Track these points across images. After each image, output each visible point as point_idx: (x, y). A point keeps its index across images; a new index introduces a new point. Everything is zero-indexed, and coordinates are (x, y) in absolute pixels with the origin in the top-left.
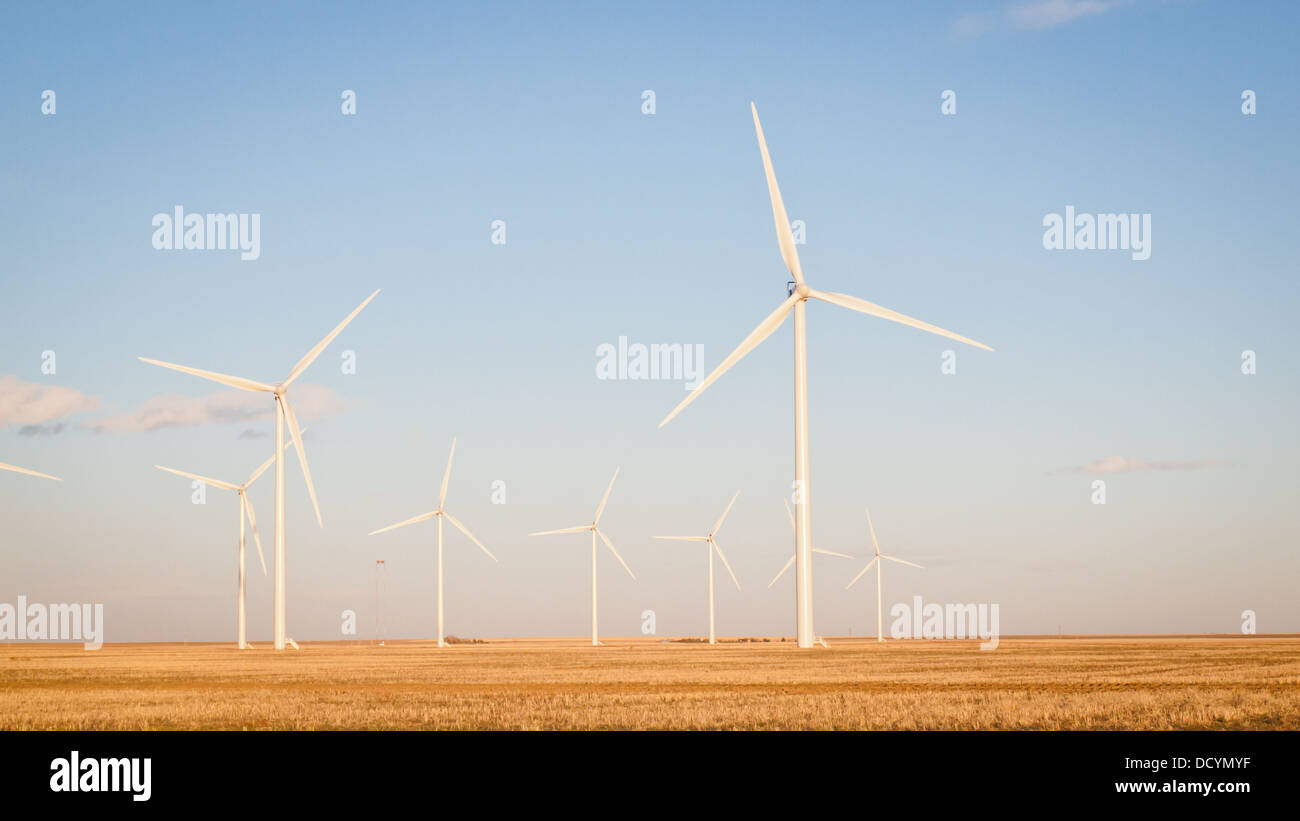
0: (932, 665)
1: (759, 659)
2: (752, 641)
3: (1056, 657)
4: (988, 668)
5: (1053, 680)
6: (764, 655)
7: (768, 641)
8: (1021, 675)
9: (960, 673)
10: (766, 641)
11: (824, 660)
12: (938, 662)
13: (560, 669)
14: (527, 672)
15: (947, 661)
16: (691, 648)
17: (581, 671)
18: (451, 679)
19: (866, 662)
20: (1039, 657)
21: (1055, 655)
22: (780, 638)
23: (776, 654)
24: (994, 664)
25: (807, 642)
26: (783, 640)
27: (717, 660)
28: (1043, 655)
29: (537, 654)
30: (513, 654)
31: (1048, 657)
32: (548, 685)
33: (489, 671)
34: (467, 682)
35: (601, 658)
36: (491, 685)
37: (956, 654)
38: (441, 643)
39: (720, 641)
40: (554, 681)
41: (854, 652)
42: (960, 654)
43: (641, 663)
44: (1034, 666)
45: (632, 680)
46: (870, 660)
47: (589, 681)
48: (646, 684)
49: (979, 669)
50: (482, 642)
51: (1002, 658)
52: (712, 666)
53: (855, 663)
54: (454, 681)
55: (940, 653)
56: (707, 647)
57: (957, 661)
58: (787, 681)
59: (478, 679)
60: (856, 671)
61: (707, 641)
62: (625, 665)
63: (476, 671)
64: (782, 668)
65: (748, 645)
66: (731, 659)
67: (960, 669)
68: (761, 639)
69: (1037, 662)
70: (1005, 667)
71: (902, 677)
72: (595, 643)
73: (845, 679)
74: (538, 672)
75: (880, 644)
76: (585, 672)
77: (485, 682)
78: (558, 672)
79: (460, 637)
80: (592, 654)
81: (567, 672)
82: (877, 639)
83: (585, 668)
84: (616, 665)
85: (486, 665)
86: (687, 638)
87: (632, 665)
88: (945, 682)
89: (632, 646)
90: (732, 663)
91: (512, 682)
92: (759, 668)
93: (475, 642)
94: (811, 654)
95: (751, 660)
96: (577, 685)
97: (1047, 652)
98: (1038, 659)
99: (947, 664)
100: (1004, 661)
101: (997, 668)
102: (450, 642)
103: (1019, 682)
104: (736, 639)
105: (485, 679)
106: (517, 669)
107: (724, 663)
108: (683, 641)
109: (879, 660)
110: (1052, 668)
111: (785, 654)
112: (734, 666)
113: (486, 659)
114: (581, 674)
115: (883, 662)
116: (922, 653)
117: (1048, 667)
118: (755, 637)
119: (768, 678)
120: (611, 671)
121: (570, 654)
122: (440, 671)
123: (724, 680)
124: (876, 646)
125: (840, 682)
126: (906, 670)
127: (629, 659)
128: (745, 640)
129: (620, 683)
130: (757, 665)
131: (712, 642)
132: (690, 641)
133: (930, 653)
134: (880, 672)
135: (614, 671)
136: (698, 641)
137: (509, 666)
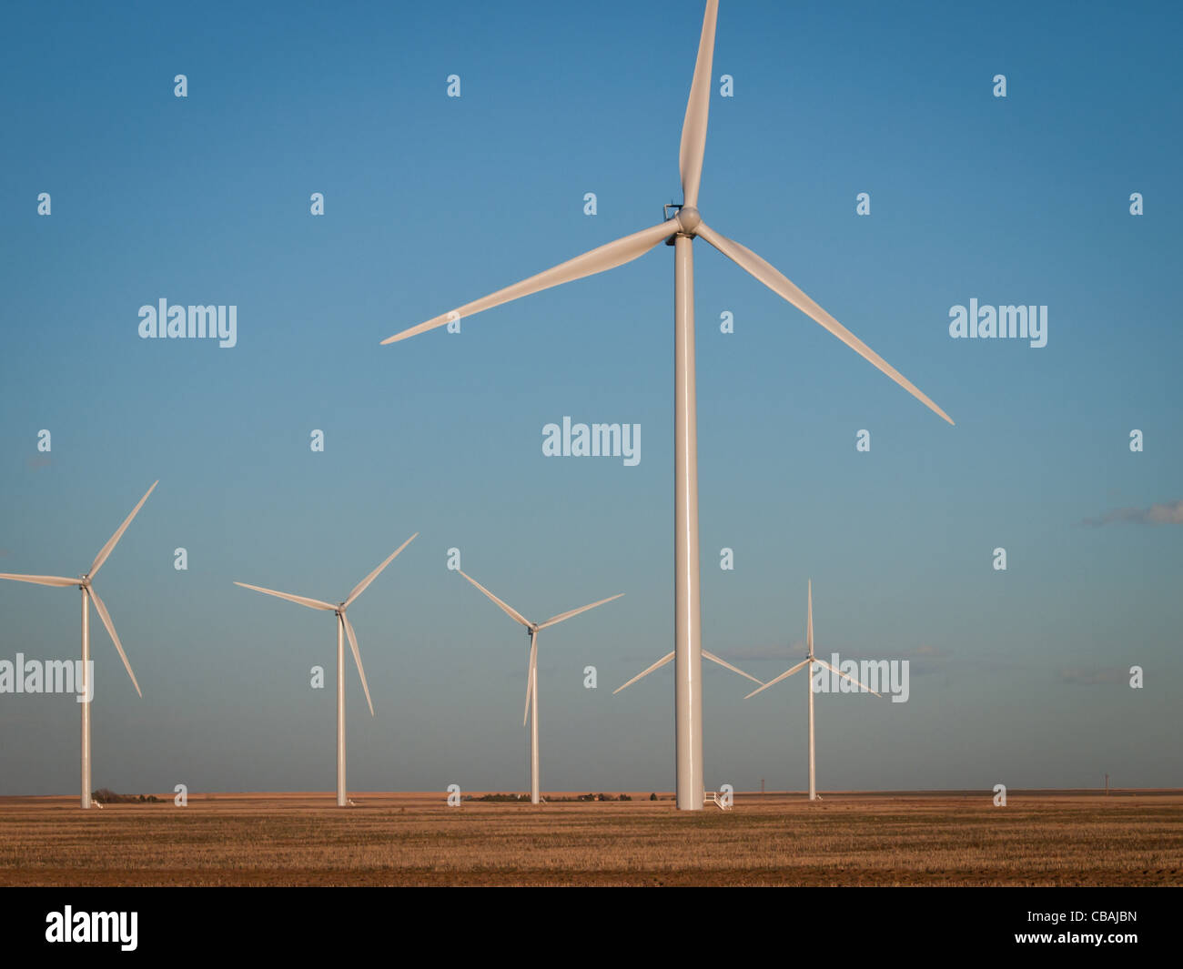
0: (899, 839)
1: (615, 829)
2: (602, 798)
3: (1101, 826)
4: (991, 844)
5: (1098, 863)
6: (623, 821)
7: (628, 799)
8: (1047, 855)
9: (945, 852)
10: (624, 798)
11: (721, 831)
12: (908, 834)
13: (287, 844)
14: (231, 850)
15: (922, 832)
16: (500, 809)
17: (320, 849)
18: (104, 861)
19: (790, 834)
20: (1073, 826)
21: (1100, 821)
22: (650, 794)
23: (642, 820)
24: (1001, 836)
25: (692, 800)
26: (653, 798)
27: (544, 830)
28: (1078, 821)
29: (249, 820)
30: (206, 820)
31: (1088, 825)
32: (267, 871)
33: (168, 848)
34: (132, 865)
35: (353, 827)
36: (172, 872)
37: (938, 820)
38: (87, 801)
39: (548, 799)
40: (276, 866)
41: (770, 818)
42: (944, 821)
43: (419, 836)
44: (1066, 840)
45: (406, 864)
46: (797, 831)
47: (335, 865)
48: (429, 869)
49: (976, 845)
50: (154, 800)
51: (1011, 827)
52: (536, 841)
53: (772, 835)
54: (113, 865)
55: (912, 819)
56: (527, 810)
57: (940, 832)
58: (661, 865)
59: (151, 861)
60: (773, 848)
61: (527, 799)
62: (393, 837)
63: (145, 847)
64: (651, 844)
65: (595, 806)
66: (568, 830)
67: (944, 845)
68: (616, 795)
69: (1071, 834)
70: (1018, 842)
71: (848, 859)
72: (342, 803)
73: (757, 862)
74: (249, 850)
75: (812, 804)
76: (329, 850)
77: (162, 867)
78: (282, 850)
79: (118, 790)
80: (336, 820)
81: (299, 849)
82: (808, 795)
83: (328, 844)
84: (378, 838)
85: (162, 839)
86: (493, 794)
87: (405, 838)
88: (921, 867)
89: (403, 808)
90: (570, 836)
91: (208, 866)
92: (614, 843)
93: (143, 800)
94: (698, 820)
95: (600, 830)
96: (315, 872)
97: (1087, 817)
98: (1071, 829)
99: (923, 837)
100: (1017, 832)
101: (1005, 843)
102: (101, 801)
103: (1042, 867)
104: (575, 795)
105: (162, 861)
106: (215, 846)
107: (555, 835)
108: (487, 799)
109: (811, 830)
110: (1094, 844)
111: (657, 821)
112: (575, 841)
113: (160, 829)
114: (322, 853)
115: (818, 834)
116: (882, 819)
117: (1089, 843)
118: (605, 793)
119: (630, 860)
120: (369, 848)
121: (302, 820)
122: (86, 848)
123: (557, 865)
124: (806, 808)
125: (749, 866)
126: (857, 848)
127: (397, 828)
128: (589, 798)
129: (385, 867)
130: (611, 840)
131: (535, 800)
132: (499, 798)
133: (895, 819)
134: (814, 850)
135: (376, 848)
136: (513, 799)
137: (202, 840)
